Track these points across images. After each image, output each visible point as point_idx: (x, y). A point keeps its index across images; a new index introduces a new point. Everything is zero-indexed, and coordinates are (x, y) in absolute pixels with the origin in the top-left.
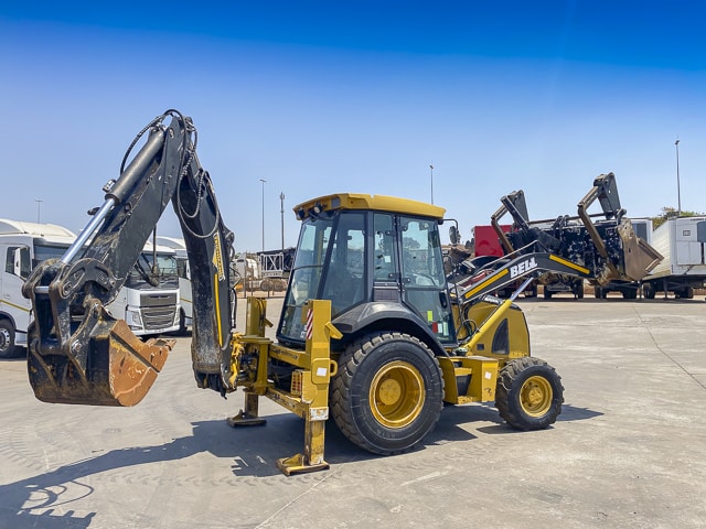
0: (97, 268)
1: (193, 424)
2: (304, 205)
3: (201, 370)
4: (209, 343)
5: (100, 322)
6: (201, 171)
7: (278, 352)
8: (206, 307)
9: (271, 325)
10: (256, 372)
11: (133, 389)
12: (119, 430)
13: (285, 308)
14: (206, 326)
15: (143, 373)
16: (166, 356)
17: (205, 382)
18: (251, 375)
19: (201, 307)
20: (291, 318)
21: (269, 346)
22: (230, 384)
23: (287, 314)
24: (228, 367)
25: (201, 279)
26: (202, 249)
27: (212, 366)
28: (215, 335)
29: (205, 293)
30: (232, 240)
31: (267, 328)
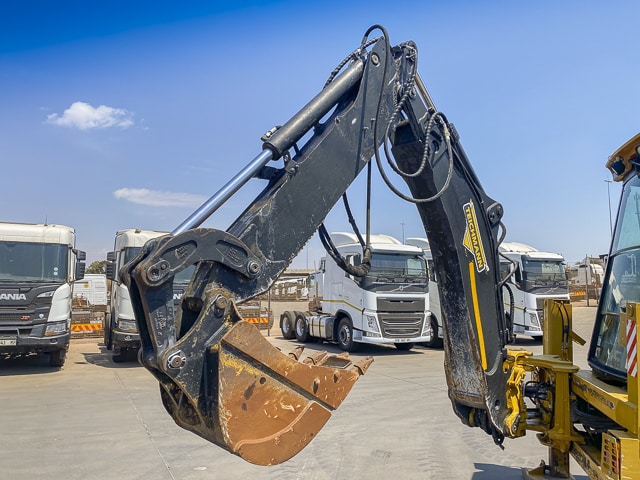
0: (221, 242)
1: (477, 466)
2: (621, 153)
3: (462, 401)
4: (467, 362)
5: (227, 324)
6: (431, 112)
7: (583, 387)
8: (458, 310)
9: (582, 342)
10: (553, 412)
11: (276, 436)
12: (389, 455)
13: (600, 317)
14: (461, 337)
15: (298, 411)
16: (348, 384)
17: (471, 418)
18: (546, 417)
19: (451, 310)
20: (610, 334)
21: (571, 377)
22: (505, 427)
23: (604, 327)
24: (500, 401)
25: (447, 269)
26: (443, 227)
27: (475, 398)
28: (474, 352)
29: (454, 290)
30: (499, 214)
31: (575, 345)
